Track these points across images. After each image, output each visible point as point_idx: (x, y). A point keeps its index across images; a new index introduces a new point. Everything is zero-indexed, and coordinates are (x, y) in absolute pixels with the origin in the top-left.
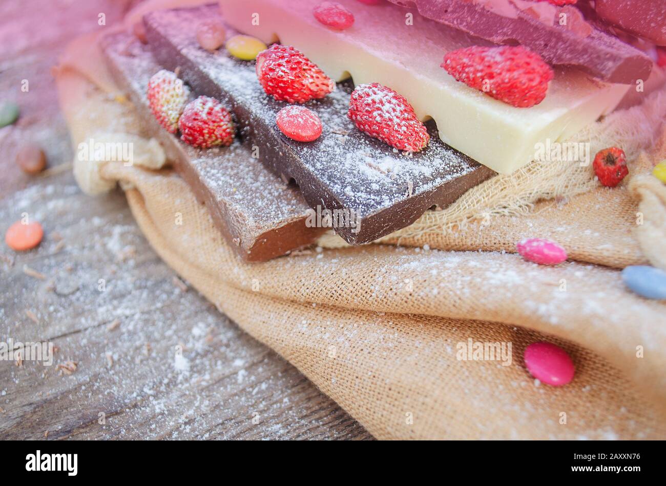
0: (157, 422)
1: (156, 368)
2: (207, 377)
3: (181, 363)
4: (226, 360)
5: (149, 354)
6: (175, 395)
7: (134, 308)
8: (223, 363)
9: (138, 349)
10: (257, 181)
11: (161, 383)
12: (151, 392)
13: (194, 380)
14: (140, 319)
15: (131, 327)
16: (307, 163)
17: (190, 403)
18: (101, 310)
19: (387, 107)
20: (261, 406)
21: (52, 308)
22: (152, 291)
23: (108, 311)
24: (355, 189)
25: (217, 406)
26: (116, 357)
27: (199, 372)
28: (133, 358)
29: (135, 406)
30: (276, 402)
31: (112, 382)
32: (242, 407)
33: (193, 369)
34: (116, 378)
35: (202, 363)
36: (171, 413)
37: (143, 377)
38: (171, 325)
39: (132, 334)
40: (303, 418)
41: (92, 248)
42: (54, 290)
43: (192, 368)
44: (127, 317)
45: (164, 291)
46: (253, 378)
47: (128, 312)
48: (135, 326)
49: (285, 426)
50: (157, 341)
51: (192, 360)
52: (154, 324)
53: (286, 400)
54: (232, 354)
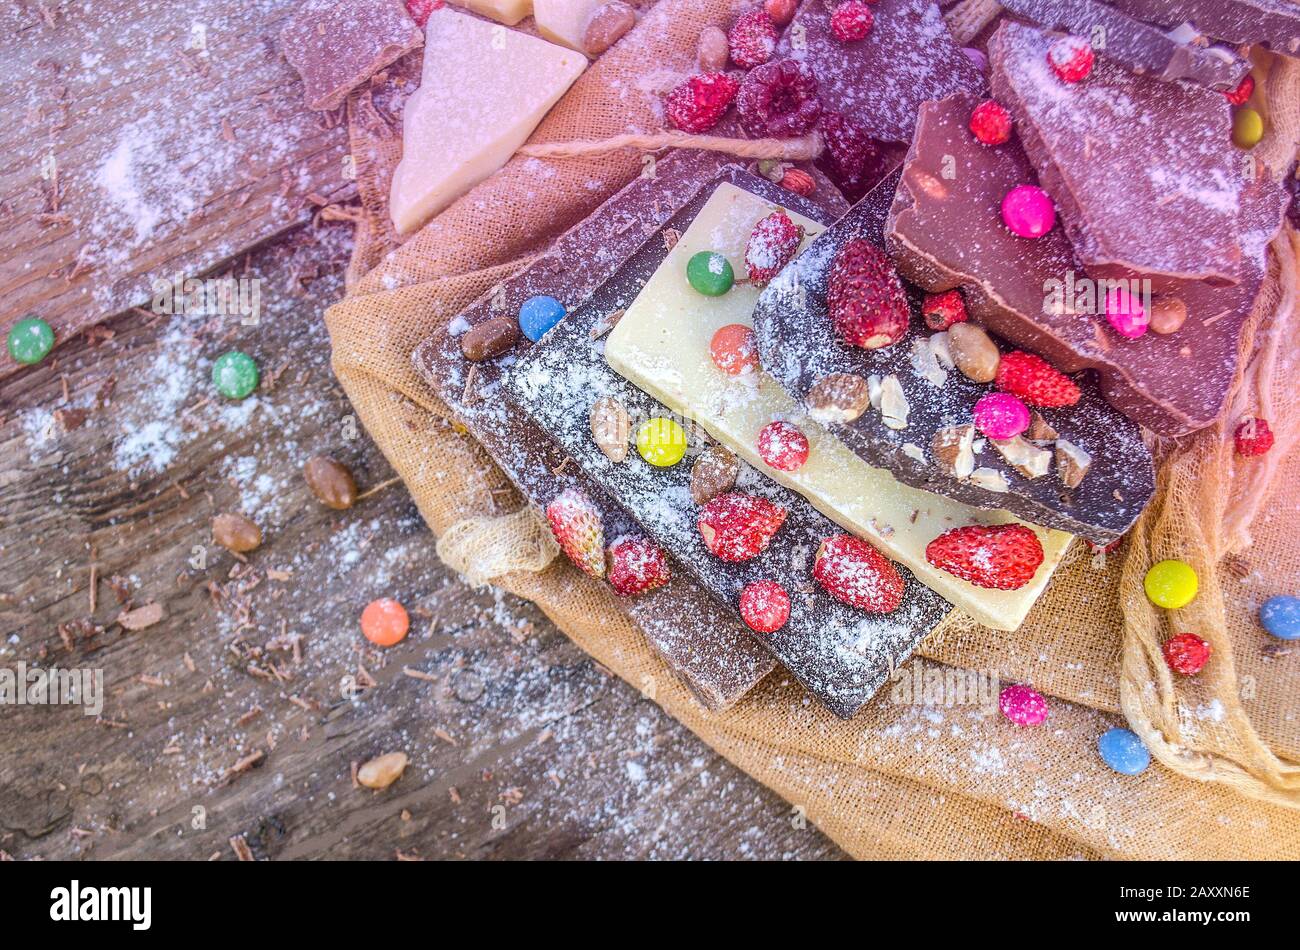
0: (630, 843)
1: (611, 781)
2: (669, 785)
3: (635, 772)
4: (685, 762)
5: (598, 765)
6: (639, 810)
7: (560, 709)
8: (681, 765)
9: (581, 761)
11: (620, 798)
12: (614, 812)
13: (655, 791)
14: (572, 723)
15: (566, 736)
17: (659, 817)
18: (523, 716)
20: (733, 809)
21: (463, 722)
22: (574, 684)
23: (531, 717)
25: (688, 816)
26: (562, 775)
27: (657, 779)
28: (581, 772)
29: (602, 829)
30: (748, 803)
31: (566, 805)
32: (713, 813)
33: (654, 778)
34: (570, 799)
35: (658, 768)
36: (642, 831)
37: (597, 794)
38: (609, 725)
39: (570, 742)
40: (777, 816)
41: (475, 624)
42: (456, 696)
43: (649, 774)
44: (557, 722)
45: (588, 682)
46: (717, 779)
47: (555, 716)
48: (570, 732)
49: (762, 827)
50: (600, 748)
51: (647, 766)
52: (590, 728)
53: (757, 799)
54: (687, 753)
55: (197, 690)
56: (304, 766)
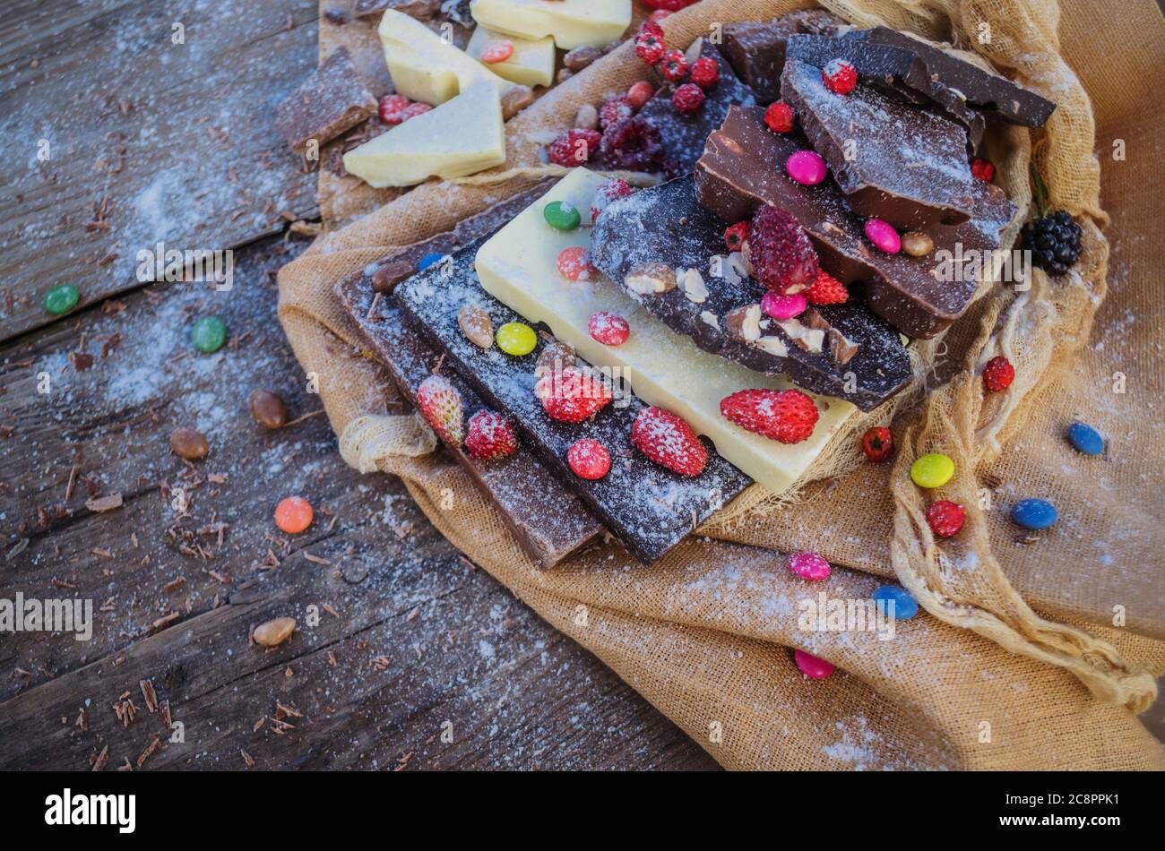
0: (476, 710)
1: (464, 656)
2: (514, 662)
3: (486, 650)
4: (529, 644)
5: (455, 642)
6: (487, 681)
7: (428, 593)
8: (525, 646)
9: (441, 637)
10: (547, 493)
11: (472, 670)
12: (464, 681)
13: (501, 666)
14: (437, 605)
15: (430, 615)
16: (600, 499)
17: (503, 688)
18: (397, 598)
19: (670, 441)
20: (567, 686)
21: (347, 599)
22: (442, 574)
23: (403, 598)
24: (647, 530)
25: (528, 689)
26: (424, 648)
27: (504, 656)
28: (440, 647)
29: (453, 696)
30: (580, 681)
31: (425, 674)
32: (550, 688)
33: (500, 655)
34: (429, 669)
35: (505, 647)
36: (487, 699)
37: (452, 666)
38: (468, 609)
39: (433, 621)
40: (604, 694)
41: (367, 523)
42: (343, 578)
43: (497, 652)
44: (424, 604)
45: (453, 572)
46: (555, 659)
47: (423, 598)
48: (434, 612)
49: (591, 704)
50: (458, 627)
51: (496, 644)
52: (452, 610)
53: (588, 679)
54: (531, 636)
55: (137, 562)
56: (211, 626)
